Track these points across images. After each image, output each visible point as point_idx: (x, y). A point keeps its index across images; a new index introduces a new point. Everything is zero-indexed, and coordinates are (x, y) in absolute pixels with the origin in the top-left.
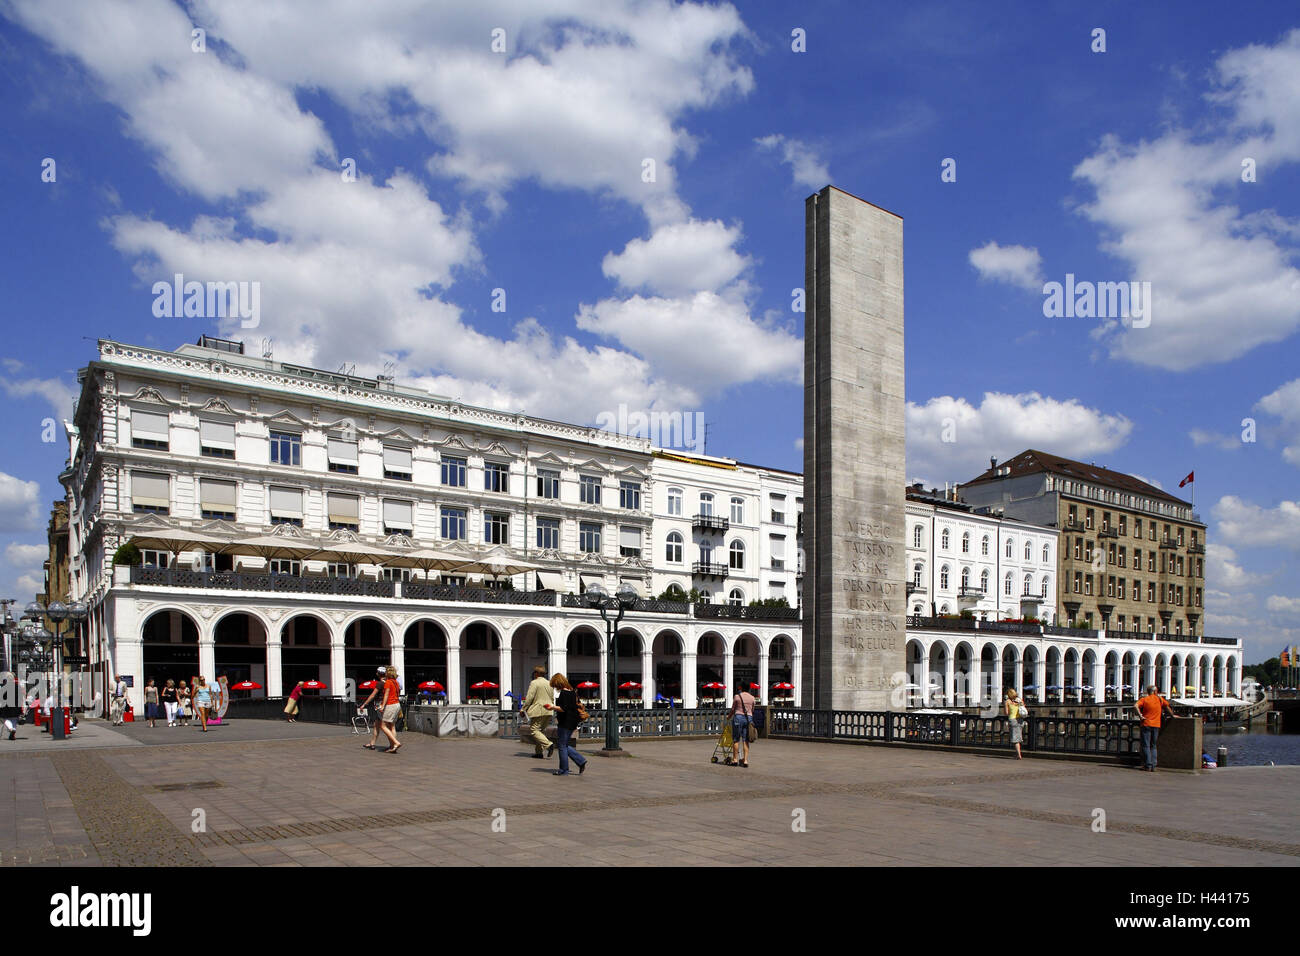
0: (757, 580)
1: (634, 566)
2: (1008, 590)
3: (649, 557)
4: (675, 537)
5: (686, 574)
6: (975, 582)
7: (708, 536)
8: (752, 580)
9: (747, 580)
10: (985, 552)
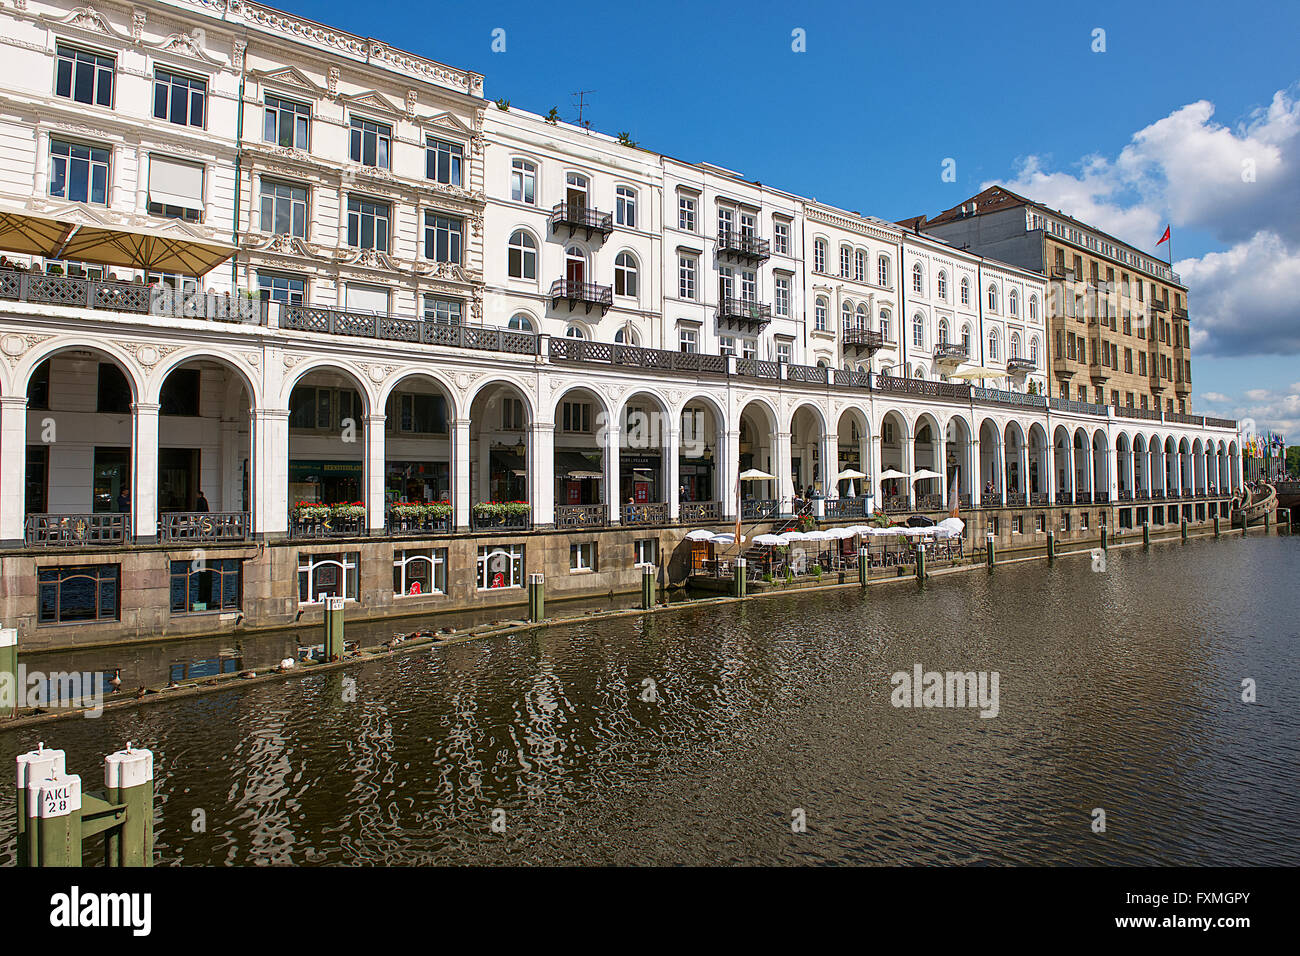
0: (659, 316)
1: (449, 277)
2: (993, 354)
3: (478, 266)
4: (522, 237)
5: (541, 298)
6: (955, 338)
7: (578, 240)
8: (651, 315)
9: (643, 314)
10: (965, 301)
